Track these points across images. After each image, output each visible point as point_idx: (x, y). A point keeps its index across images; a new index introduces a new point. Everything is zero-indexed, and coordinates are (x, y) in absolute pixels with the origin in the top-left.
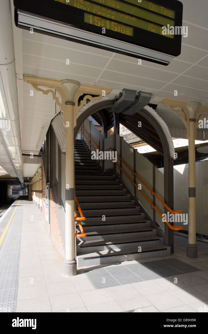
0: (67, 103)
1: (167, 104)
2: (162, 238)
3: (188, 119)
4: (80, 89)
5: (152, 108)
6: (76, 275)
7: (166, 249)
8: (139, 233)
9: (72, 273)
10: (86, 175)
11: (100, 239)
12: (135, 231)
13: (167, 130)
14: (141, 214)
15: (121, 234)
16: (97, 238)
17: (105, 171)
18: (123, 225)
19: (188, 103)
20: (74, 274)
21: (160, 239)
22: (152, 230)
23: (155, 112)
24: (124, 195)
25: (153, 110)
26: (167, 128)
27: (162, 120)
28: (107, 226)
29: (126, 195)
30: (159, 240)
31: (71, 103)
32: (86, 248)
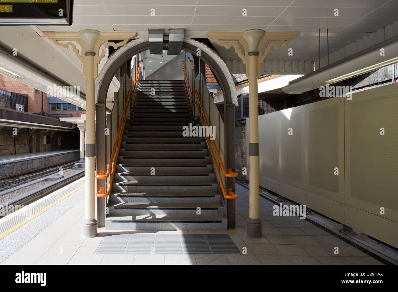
0: (87, 54)
1: (213, 37)
2: (223, 207)
3: (246, 53)
4: (100, 37)
5: (202, 43)
6: (94, 237)
7: (221, 222)
8: (195, 198)
9: (89, 234)
10: (162, 125)
11: (144, 201)
12: (190, 195)
13: (225, 68)
14: (210, 175)
15: (170, 197)
16: (140, 200)
17: (195, 119)
18: (179, 187)
19: (244, 32)
20: (91, 236)
21: (219, 208)
22: (214, 196)
23: (207, 48)
24: (198, 150)
25: (204, 45)
26: (225, 66)
27: (217, 56)
28: (158, 187)
29: (202, 150)
30: (217, 209)
31: (90, 54)
32: (121, 210)
